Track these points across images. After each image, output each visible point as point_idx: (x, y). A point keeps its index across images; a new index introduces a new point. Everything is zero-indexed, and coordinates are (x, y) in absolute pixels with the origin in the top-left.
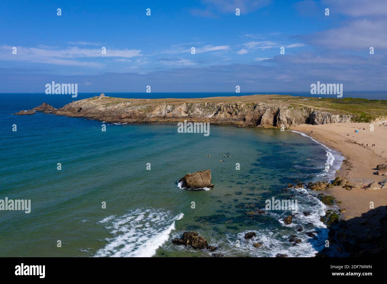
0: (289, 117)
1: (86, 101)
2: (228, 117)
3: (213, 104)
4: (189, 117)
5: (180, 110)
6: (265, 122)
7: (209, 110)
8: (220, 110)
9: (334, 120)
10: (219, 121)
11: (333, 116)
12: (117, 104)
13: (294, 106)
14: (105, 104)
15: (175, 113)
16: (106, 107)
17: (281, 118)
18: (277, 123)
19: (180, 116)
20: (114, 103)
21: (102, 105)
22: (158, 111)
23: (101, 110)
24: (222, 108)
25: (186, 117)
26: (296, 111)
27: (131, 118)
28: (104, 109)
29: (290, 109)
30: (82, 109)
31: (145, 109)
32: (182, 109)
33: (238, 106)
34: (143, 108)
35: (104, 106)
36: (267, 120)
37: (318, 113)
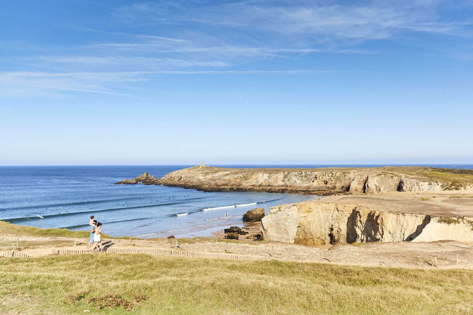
0: (377, 184)
1: (187, 170)
2: (321, 185)
3: (311, 173)
4: (285, 186)
5: (277, 178)
6: (354, 189)
7: (306, 179)
8: (316, 178)
9: (422, 188)
10: (311, 188)
11: (422, 183)
12: (216, 173)
13: (384, 174)
14: (204, 173)
15: (271, 181)
16: (205, 176)
17: (369, 186)
18: (366, 190)
19: (277, 184)
20: (213, 172)
21: (201, 173)
22: (254, 179)
23: (200, 179)
24: (318, 177)
25: (282, 186)
26: (386, 179)
27: (227, 185)
28: (204, 177)
29: (380, 177)
30: (182, 177)
31: (241, 177)
32: (279, 177)
33: (334, 175)
34: (240, 176)
35: (204, 174)
36: (356, 187)
37: (406, 181)
